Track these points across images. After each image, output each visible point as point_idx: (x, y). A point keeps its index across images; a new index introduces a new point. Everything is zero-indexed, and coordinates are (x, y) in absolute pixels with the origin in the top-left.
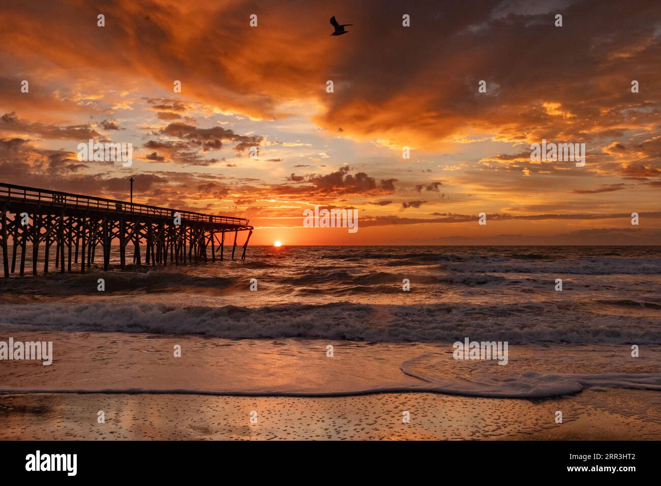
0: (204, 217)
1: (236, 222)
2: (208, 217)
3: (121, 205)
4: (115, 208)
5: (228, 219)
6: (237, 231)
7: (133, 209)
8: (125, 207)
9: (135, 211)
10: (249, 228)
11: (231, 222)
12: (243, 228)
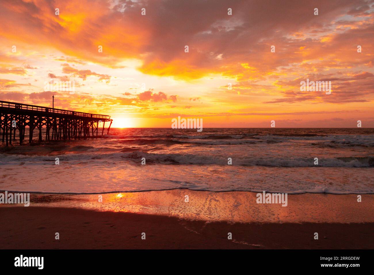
0: (88, 115)
1: (104, 117)
2: (90, 115)
3: (48, 110)
4: (45, 111)
5: (100, 116)
6: (104, 121)
7: (54, 111)
8: (50, 111)
9: (55, 112)
10: (110, 120)
11: (102, 117)
12: (107, 120)
